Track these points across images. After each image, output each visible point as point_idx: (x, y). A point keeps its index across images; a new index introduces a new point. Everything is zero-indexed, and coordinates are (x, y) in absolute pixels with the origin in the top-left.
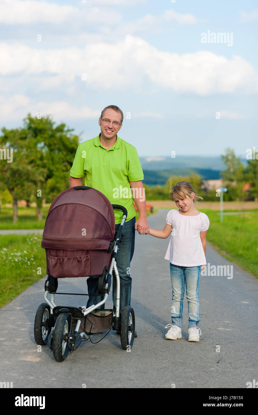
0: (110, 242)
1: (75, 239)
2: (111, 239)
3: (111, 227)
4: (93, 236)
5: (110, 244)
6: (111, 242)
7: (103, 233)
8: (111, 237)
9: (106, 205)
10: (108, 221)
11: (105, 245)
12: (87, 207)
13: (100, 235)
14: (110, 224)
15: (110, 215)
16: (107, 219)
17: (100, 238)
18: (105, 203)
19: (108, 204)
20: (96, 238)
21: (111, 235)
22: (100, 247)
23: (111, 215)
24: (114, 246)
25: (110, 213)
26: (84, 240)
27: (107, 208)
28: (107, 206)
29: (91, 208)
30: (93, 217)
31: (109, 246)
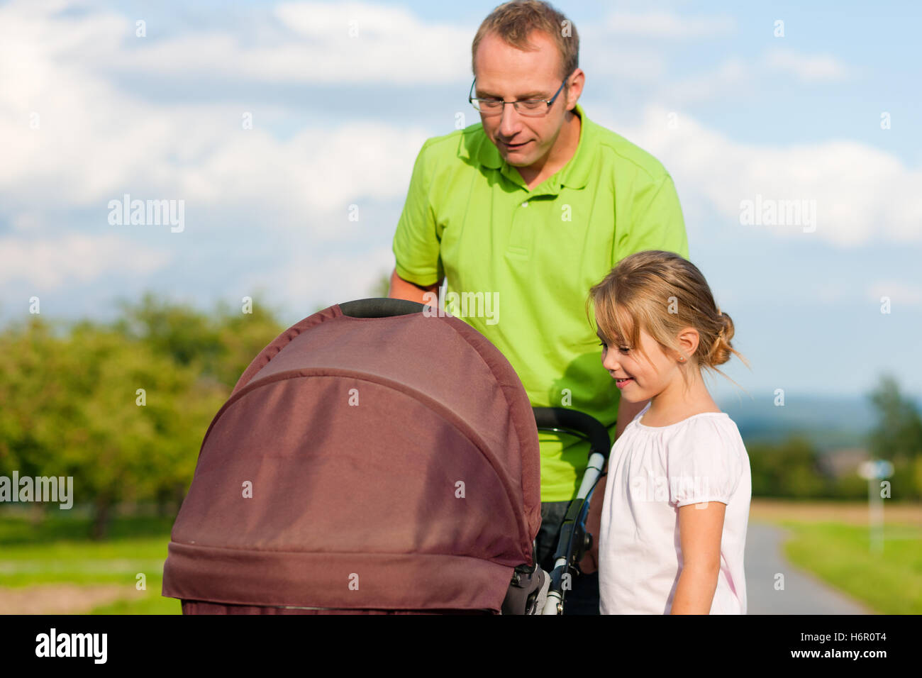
0: (513, 570)
1: (319, 551)
2: (517, 557)
3: (517, 494)
4: (419, 539)
5: (515, 583)
6: (519, 570)
7: (471, 525)
8: (519, 547)
9: (496, 387)
10: (502, 464)
11: (481, 588)
12: (392, 391)
13: (457, 534)
14: (514, 482)
15: (514, 439)
16: (498, 458)
17: (454, 549)
18: (493, 379)
19: (504, 383)
20: (436, 550)
21: (515, 535)
22: (456, 594)
23: (520, 438)
24: (536, 592)
25: (517, 430)
26: (364, 555)
27: (500, 404)
28: (500, 392)
29: (413, 394)
30: (425, 440)
31: (502, 591)
